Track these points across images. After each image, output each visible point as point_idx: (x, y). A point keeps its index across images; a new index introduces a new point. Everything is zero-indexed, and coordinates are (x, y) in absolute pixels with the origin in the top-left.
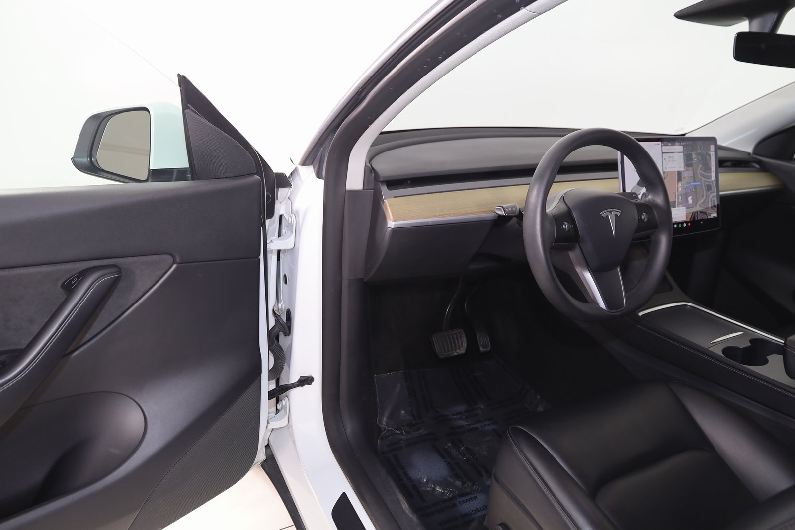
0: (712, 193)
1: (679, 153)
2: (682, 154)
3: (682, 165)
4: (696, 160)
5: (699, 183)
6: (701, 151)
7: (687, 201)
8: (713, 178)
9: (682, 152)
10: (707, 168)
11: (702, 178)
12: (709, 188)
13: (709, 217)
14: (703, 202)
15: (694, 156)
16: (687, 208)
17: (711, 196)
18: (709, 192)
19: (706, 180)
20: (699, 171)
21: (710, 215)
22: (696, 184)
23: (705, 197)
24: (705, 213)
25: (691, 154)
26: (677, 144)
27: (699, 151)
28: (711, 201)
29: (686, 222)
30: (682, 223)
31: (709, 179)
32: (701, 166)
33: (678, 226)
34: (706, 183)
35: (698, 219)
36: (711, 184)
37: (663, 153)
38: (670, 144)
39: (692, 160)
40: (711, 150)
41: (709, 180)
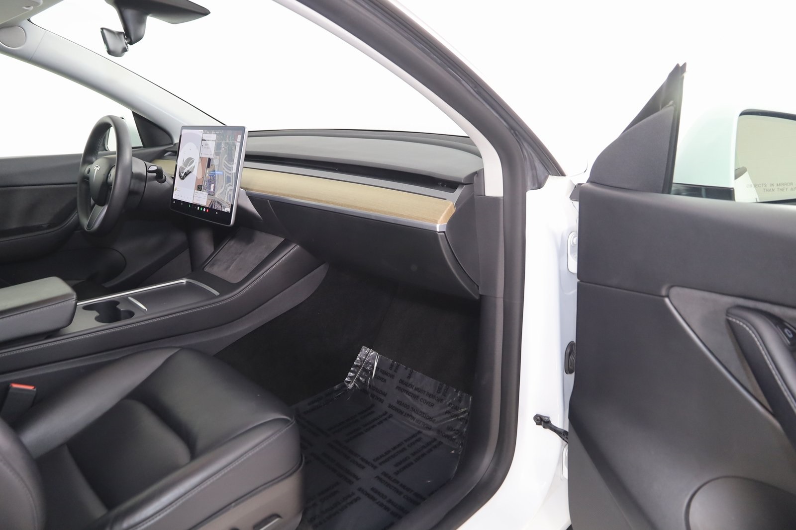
0: (230, 185)
1: (213, 141)
2: (215, 142)
3: (213, 152)
4: (223, 149)
5: (222, 173)
6: (229, 141)
7: (210, 189)
8: (234, 171)
9: (215, 141)
10: (231, 160)
11: (225, 168)
12: (228, 180)
13: (223, 210)
14: (221, 193)
15: (223, 145)
16: (209, 195)
17: (228, 189)
18: (228, 184)
19: (227, 170)
20: (224, 161)
21: (224, 208)
22: (219, 173)
23: (223, 188)
24: (221, 204)
25: (221, 143)
26: (213, 132)
27: (228, 141)
28: (228, 194)
29: (206, 208)
30: (203, 207)
31: (230, 170)
32: (226, 156)
33: (200, 209)
34: (227, 175)
35: (214, 209)
36: (231, 176)
37: (202, 140)
38: (208, 132)
39: (220, 149)
40: (238, 140)
41: (229, 172)
